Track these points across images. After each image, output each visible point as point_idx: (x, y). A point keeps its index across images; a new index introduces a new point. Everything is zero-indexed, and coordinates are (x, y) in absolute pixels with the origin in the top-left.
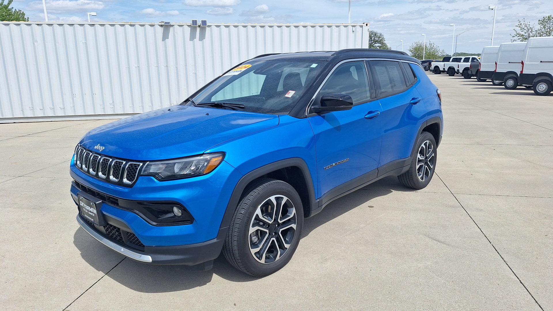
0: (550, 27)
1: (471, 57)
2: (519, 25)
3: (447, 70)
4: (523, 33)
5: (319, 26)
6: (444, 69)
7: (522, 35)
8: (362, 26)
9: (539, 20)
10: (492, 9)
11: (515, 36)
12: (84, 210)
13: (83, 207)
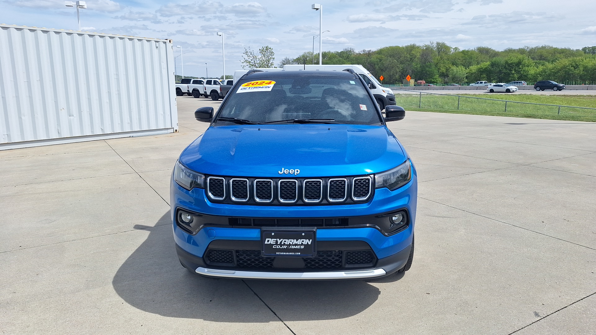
0: (268, 56)
1: (213, 80)
2: (245, 52)
3: (191, 92)
4: (250, 60)
5: (119, 38)
6: (188, 90)
7: (250, 62)
8: (165, 43)
9: (260, 49)
10: (220, 35)
11: (244, 62)
12: (275, 247)
13: (274, 245)
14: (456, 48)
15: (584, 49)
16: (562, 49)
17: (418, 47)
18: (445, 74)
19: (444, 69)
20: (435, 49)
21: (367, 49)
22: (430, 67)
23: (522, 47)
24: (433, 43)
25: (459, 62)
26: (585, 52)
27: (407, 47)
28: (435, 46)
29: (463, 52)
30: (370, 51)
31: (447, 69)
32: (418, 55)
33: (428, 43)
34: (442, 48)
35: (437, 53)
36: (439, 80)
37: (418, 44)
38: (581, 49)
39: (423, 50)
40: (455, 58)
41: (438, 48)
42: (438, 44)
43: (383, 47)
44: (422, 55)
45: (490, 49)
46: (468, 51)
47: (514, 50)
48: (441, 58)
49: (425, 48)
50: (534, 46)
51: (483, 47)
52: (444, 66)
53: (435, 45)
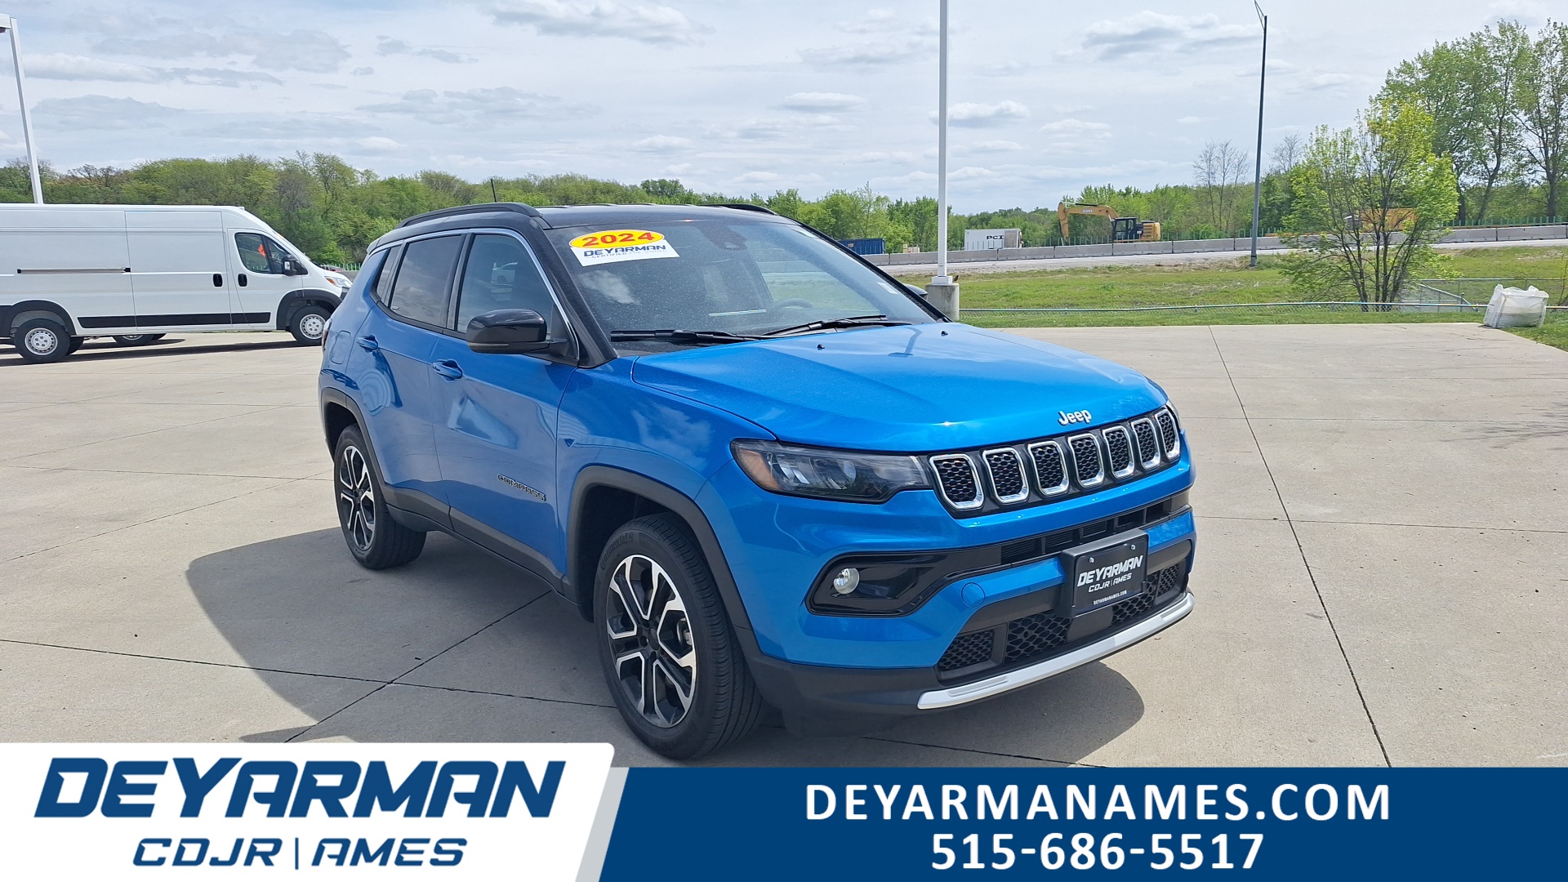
12: (1092, 588)
13: (1091, 584)
14: (367, 173)
15: (645, 185)
16: (605, 184)
17: (265, 166)
18: (353, 239)
19: (348, 227)
20: (313, 172)
21: (99, 164)
22: (310, 218)
23: (522, 176)
24: (305, 156)
25: (384, 208)
26: (648, 192)
27: (232, 164)
28: (312, 164)
29: (391, 182)
30: (109, 169)
31: (356, 227)
32: (269, 187)
33: (291, 156)
34: (332, 172)
35: (321, 184)
36: (341, 253)
37: (262, 157)
38: (639, 185)
39: (280, 173)
40: (371, 197)
41: (322, 171)
42: (318, 157)
43: (153, 161)
44: (282, 189)
45: (454, 178)
46: (403, 182)
47: (508, 183)
48: (335, 196)
49: (283, 169)
50: (548, 175)
51: (437, 172)
52: (348, 219)
53: (311, 162)
